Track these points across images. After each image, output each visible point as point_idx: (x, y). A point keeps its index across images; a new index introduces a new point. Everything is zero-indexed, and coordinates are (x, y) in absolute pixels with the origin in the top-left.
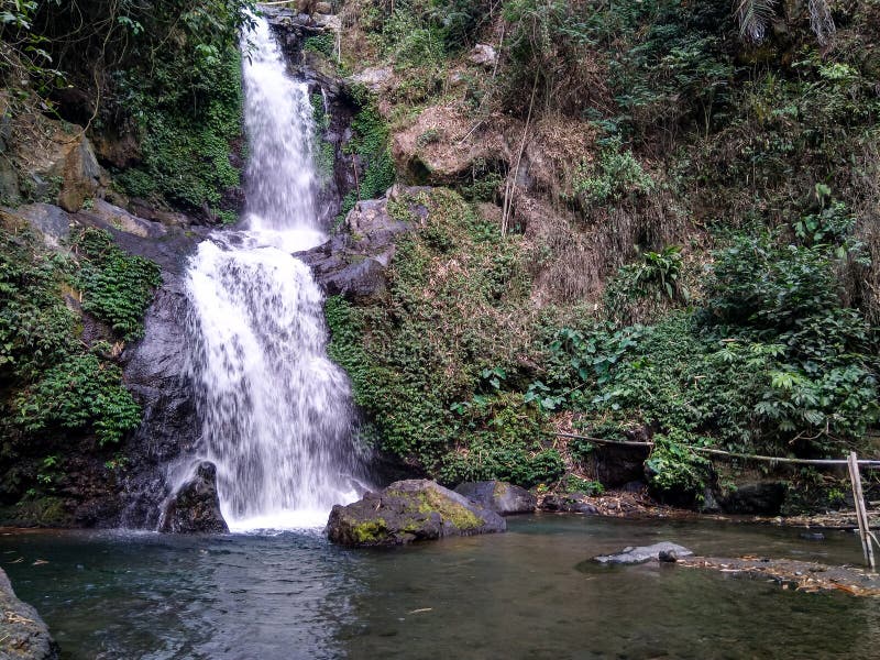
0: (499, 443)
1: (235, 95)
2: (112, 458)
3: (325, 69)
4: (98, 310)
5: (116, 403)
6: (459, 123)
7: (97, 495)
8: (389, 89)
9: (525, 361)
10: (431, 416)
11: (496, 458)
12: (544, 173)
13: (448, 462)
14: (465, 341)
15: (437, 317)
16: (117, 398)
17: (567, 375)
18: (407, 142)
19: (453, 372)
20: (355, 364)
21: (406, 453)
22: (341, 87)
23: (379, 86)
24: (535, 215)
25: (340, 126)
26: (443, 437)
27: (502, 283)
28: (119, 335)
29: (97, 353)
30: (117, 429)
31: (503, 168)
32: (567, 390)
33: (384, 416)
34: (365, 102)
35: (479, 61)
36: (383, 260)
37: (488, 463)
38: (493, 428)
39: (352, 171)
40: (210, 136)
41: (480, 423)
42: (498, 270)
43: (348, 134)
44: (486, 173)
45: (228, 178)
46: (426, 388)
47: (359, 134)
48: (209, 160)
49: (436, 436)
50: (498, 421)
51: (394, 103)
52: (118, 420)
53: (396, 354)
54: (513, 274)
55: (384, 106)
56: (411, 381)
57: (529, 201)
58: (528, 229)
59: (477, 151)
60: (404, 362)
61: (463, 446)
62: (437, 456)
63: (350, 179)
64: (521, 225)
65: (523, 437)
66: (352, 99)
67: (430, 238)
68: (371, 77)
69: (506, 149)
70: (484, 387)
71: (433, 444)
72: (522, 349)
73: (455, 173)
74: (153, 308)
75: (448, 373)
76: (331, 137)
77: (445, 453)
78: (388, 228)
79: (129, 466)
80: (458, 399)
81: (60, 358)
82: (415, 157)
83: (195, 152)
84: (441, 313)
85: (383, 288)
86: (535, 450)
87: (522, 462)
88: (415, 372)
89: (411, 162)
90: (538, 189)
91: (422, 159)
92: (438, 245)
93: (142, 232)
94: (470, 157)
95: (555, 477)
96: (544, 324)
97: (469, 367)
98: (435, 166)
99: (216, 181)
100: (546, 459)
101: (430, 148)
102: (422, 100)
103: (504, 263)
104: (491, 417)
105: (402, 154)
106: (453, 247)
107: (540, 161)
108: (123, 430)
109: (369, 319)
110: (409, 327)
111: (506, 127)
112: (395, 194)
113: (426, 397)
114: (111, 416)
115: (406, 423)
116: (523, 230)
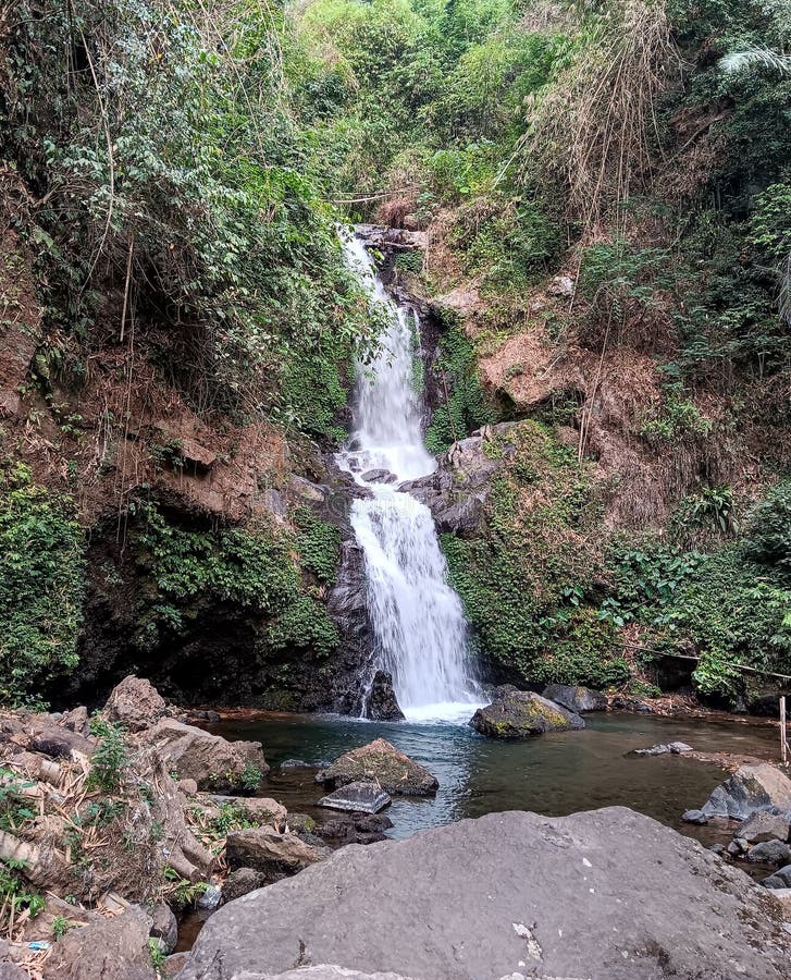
0: (578, 651)
2: (322, 666)
3: (416, 290)
4: (310, 566)
5: (325, 630)
7: (316, 691)
8: (476, 314)
9: (600, 580)
10: (524, 628)
11: (576, 663)
12: (616, 411)
13: (537, 665)
14: (549, 565)
15: (526, 545)
16: (326, 627)
17: (635, 593)
18: (493, 372)
19: (540, 592)
20: (466, 589)
21: (504, 657)
22: (431, 308)
23: (465, 309)
24: (608, 447)
25: (430, 344)
26: (534, 646)
27: (579, 507)
28: (321, 581)
29: (311, 595)
31: (581, 397)
32: (635, 605)
33: (488, 629)
34: (453, 323)
35: (558, 292)
36: (482, 497)
37: (570, 667)
38: (574, 638)
39: (442, 387)
40: (325, 364)
41: (562, 633)
42: (576, 496)
43: (438, 352)
44: (564, 401)
45: (338, 399)
46: (519, 605)
47: (447, 351)
48: (324, 385)
49: (528, 645)
50: (577, 633)
51: (480, 326)
52: (328, 641)
53: (495, 577)
54: (588, 500)
55: (470, 328)
56: (506, 598)
57: (602, 433)
58: (602, 459)
59: (554, 382)
60: (501, 583)
61: (549, 653)
62: (529, 660)
63: (440, 394)
64: (596, 454)
65: (597, 646)
66: (441, 321)
67: (518, 473)
68: (457, 299)
69: (582, 380)
70: (565, 604)
71: (526, 650)
72: (596, 568)
73: (536, 402)
75: (537, 593)
76: (421, 352)
77: (535, 658)
78: (484, 468)
79: (334, 671)
80: (544, 614)
82: (501, 388)
83: (314, 381)
84: (529, 541)
85: (484, 523)
86: (608, 658)
87: (597, 668)
88: (510, 591)
89: (498, 392)
90: (611, 424)
91: (510, 391)
92: (525, 478)
93: (321, 497)
94: (549, 388)
95: (623, 681)
96: (616, 546)
97: (553, 587)
98: (518, 397)
99: (329, 403)
100: (616, 667)
101: (515, 380)
102: (505, 326)
103: (581, 490)
104: (571, 629)
105: (490, 383)
106: (539, 478)
107: (612, 400)
109: (474, 550)
110: (504, 555)
111: (582, 360)
112: (489, 434)
113: (519, 612)
114: (324, 639)
115: (505, 634)
116: (597, 459)
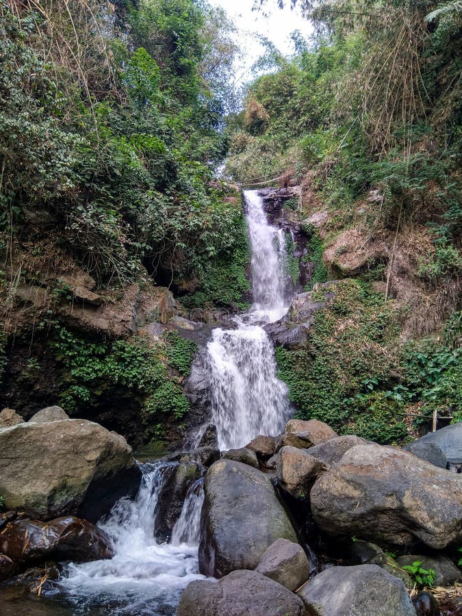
1: (245, 244)
2: (180, 424)
3: (293, 218)
4: (174, 364)
5: (180, 402)
6: (361, 238)
7: (175, 440)
8: (325, 224)
9: (394, 373)
10: (334, 406)
11: (369, 428)
12: (405, 263)
13: (344, 431)
14: (353, 364)
15: (337, 353)
16: (180, 400)
17: (419, 380)
18: (330, 254)
19: (344, 381)
20: (289, 380)
22: (300, 226)
23: (320, 223)
24: (401, 288)
25: (300, 248)
26: (340, 417)
27: (382, 329)
28: (181, 373)
29: (173, 381)
30: (181, 412)
31: (385, 260)
32: (420, 389)
33: (307, 406)
34: (313, 233)
35: (373, 200)
36: (306, 325)
37: (364, 431)
38: (371, 411)
39: (308, 272)
40: (235, 266)
41: (362, 409)
42: (379, 322)
43: (306, 251)
44: (376, 265)
45: (245, 286)
46: (331, 391)
47: (312, 250)
48: (235, 279)
50: (372, 408)
51: (328, 231)
52: (181, 408)
53: (314, 373)
54: (388, 324)
55: (323, 234)
56: (323, 387)
57: (398, 280)
58: (398, 296)
59: (369, 254)
60: (318, 378)
61: (352, 422)
62: (338, 428)
64: (394, 294)
65: (386, 416)
66: (306, 232)
67: (336, 309)
68: (316, 219)
69: (387, 251)
70: (364, 391)
71: (335, 420)
72: (392, 367)
73: (358, 268)
74: (194, 361)
75: (342, 382)
76: (297, 254)
77: (342, 425)
78: (310, 308)
79: (186, 427)
80: (348, 396)
81: (160, 384)
82: (334, 262)
83: (228, 276)
84: (339, 350)
85: (305, 339)
86: (393, 423)
87: (384, 430)
88: (325, 383)
89: (332, 265)
90: (402, 272)
91: (338, 263)
92: (340, 312)
93: (192, 328)
94: (365, 258)
95: (402, 437)
96: (407, 351)
97: (356, 379)
98: (344, 266)
99: (239, 289)
100: (397, 429)
101: (342, 256)
102: (341, 228)
103: (383, 317)
104: (369, 406)
105: (328, 261)
106: (350, 312)
107: (401, 256)
108: (183, 413)
109: (298, 357)
110: (320, 359)
111: (387, 237)
112: (317, 288)
113: (331, 396)
114: (178, 407)
115: (320, 409)
116: (395, 297)
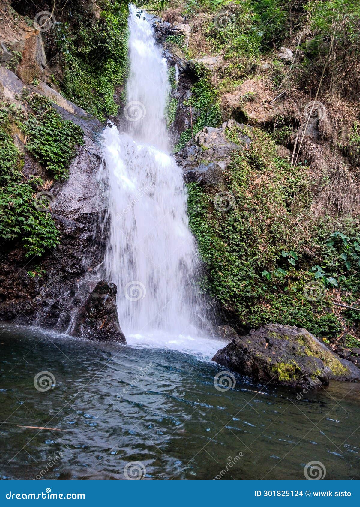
0: (292, 304)
1: (123, 58)
2: (34, 269)
4: (37, 153)
5: (43, 226)
6: (267, 92)
8: (220, 69)
10: (247, 277)
12: (328, 128)
13: (255, 312)
14: (273, 229)
15: (255, 210)
16: (44, 222)
17: (337, 264)
18: (233, 100)
20: (202, 232)
21: (226, 301)
22: (188, 65)
23: (213, 67)
24: (318, 155)
25: (184, 89)
26: (254, 294)
27: (293, 196)
28: (50, 175)
29: (32, 184)
30: (41, 246)
31: (295, 124)
33: (216, 272)
34: (202, 75)
35: (282, 58)
36: (222, 165)
38: (287, 293)
39: (189, 117)
40: (104, 80)
42: (291, 187)
43: (189, 94)
44: (283, 125)
45: (111, 109)
46: (244, 257)
47: (196, 95)
48: (101, 95)
49: (248, 292)
50: (293, 288)
51: (222, 78)
52: (43, 239)
53: (226, 230)
54: (300, 192)
55: (214, 79)
56: (234, 251)
57: (314, 146)
58: (313, 164)
59: (279, 111)
60: (231, 237)
61: (267, 302)
62: (247, 307)
63: (187, 121)
65: (310, 302)
66: (194, 72)
67: (251, 158)
68: (208, 61)
69: (299, 112)
70: (283, 263)
71: (247, 297)
72: (305, 242)
73: (263, 123)
74: (76, 160)
75: (261, 249)
76: (177, 95)
77: (254, 305)
78: (226, 146)
79: (45, 276)
80: (268, 268)
82: (238, 108)
83: (94, 89)
84: (257, 207)
85: (223, 183)
86: (320, 313)
87: (311, 320)
88: (238, 246)
89: (234, 112)
90: (323, 138)
91: (243, 110)
92: (254, 164)
94: (273, 114)
95: (335, 334)
97: (273, 249)
98: (251, 115)
99: (104, 110)
100: (329, 321)
101: (249, 104)
102: (242, 77)
103: (295, 184)
104: (286, 284)
105: (229, 106)
106: (264, 166)
107: (326, 119)
108: (46, 248)
109: (212, 203)
111: (300, 98)
112: (230, 125)
113: (243, 264)
114: (38, 235)
115: (230, 279)
116: (309, 164)
